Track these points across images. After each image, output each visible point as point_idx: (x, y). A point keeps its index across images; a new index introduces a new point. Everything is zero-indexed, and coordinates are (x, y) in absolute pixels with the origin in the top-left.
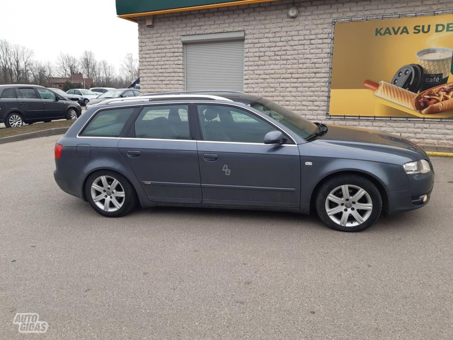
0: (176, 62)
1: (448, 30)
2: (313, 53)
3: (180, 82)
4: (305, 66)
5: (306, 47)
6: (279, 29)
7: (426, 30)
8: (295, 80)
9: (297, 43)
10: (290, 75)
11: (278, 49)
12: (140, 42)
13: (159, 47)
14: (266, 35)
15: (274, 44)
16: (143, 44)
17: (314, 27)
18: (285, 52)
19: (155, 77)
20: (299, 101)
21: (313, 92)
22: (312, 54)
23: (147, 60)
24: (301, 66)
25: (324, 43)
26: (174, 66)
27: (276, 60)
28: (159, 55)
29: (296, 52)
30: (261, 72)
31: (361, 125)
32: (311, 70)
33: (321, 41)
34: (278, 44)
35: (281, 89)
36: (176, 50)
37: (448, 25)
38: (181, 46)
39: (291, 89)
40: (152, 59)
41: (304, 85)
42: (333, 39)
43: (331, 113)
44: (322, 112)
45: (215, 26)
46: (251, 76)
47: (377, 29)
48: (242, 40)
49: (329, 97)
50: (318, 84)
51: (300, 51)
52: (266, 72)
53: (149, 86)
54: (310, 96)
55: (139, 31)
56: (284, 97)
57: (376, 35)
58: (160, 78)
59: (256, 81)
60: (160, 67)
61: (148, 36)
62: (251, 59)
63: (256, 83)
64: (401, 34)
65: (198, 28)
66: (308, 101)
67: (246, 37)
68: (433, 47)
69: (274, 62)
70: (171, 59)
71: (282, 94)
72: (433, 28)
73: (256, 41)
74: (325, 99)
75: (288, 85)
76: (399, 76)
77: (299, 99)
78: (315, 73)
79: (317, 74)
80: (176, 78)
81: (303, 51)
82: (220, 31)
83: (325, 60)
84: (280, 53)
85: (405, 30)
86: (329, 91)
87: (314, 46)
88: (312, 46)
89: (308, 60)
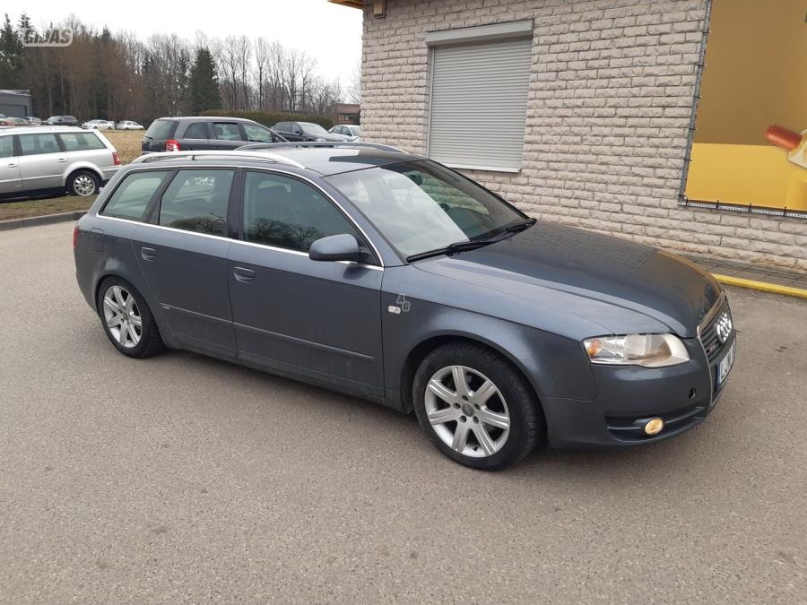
0: (416, 83)
2: (664, 64)
3: (421, 120)
4: (644, 91)
5: (650, 50)
6: (597, 14)
8: (622, 121)
9: (631, 41)
10: (612, 111)
11: (595, 54)
12: (364, 46)
13: (392, 54)
14: (572, 28)
15: (585, 45)
16: (369, 50)
18: (606, 61)
19: (383, 109)
20: (626, 165)
21: (657, 147)
22: (660, 64)
23: (374, 78)
24: (635, 91)
25: (688, 42)
26: (412, 90)
27: (589, 78)
28: (392, 69)
29: (629, 61)
30: (558, 103)
31: (754, 225)
32: (657, 101)
33: (680, 38)
34: (594, 45)
35: (593, 139)
36: (417, 60)
38: (425, 51)
39: (612, 139)
40: (379, 77)
41: (639, 131)
42: (705, 33)
43: (688, 195)
44: (672, 192)
45: (484, 12)
46: (541, 111)
48: (527, 37)
49: (687, 160)
50: (668, 132)
51: (636, 59)
52: (567, 102)
53: (373, 126)
54: (650, 156)
55: (364, 25)
56: (597, 155)
58: (390, 113)
59: (548, 120)
60: (390, 91)
61: (375, 34)
62: (542, 76)
63: (547, 126)
65: (455, 16)
66: (646, 166)
67: (535, 32)
69: (583, 82)
70: (409, 76)
71: (594, 149)
73: (554, 39)
74: (680, 163)
75: (606, 131)
77: (626, 160)
78: (664, 107)
79: (668, 109)
80: (414, 113)
81: (643, 59)
82: (490, 21)
83: (686, 79)
84: (595, 64)
86: (689, 148)
87: (666, 48)
88: (662, 49)
89: (652, 79)
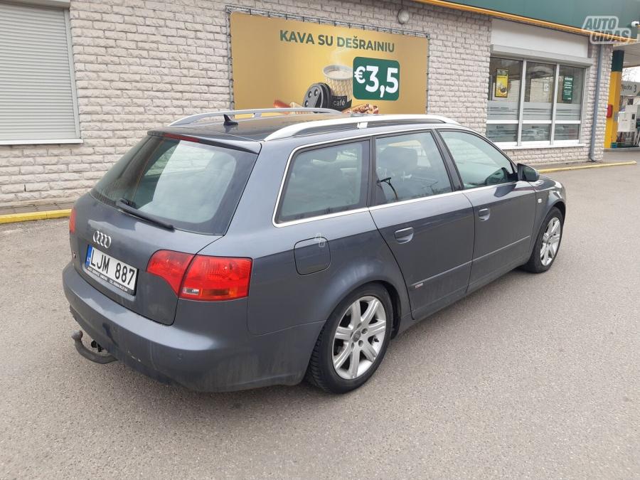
1: (347, 46)
2: (202, 54)
4: (192, 73)
5: (189, 42)
7: (329, 42)
8: (179, 95)
9: (173, 32)
10: (169, 87)
11: (143, 37)
14: (115, 10)
15: (133, 29)
17: (200, 11)
18: (155, 45)
24: (185, 72)
25: (216, 40)
27: (141, 57)
29: (174, 48)
30: (115, 76)
32: (202, 81)
33: (211, 36)
34: (141, 29)
35: (157, 109)
37: (347, 39)
39: (174, 110)
41: (195, 103)
42: (229, 36)
46: (95, 83)
47: (281, 31)
50: (215, 104)
51: (181, 47)
52: (125, 76)
56: (162, 122)
57: (282, 40)
59: (105, 92)
62: (89, 50)
63: (106, 97)
64: (307, 43)
67: (73, 5)
68: (337, 63)
69: (137, 60)
71: (159, 117)
72: (335, 41)
73: (98, 16)
75: (168, 102)
76: (309, 97)
78: (208, 86)
79: (211, 88)
81: (186, 48)
83: (220, 67)
84: (147, 46)
85: (310, 39)
87: (202, 42)
88: (199, 42)
89: (196, 64)
